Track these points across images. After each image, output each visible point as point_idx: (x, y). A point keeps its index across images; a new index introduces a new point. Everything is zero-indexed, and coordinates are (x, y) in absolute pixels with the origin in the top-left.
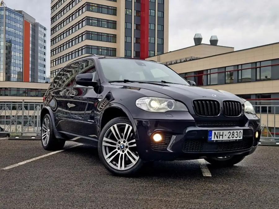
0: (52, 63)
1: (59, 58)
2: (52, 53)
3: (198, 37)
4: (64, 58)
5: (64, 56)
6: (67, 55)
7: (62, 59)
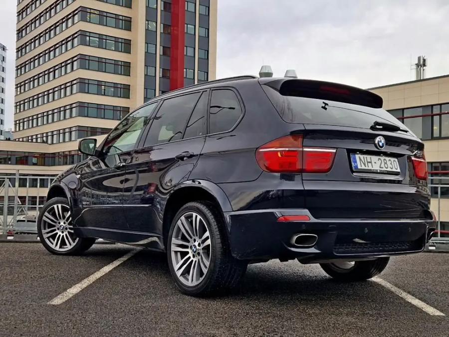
0: (18, 107)
1: (31, 99)
2: (19, 89)
3: (267, 71)
4: (40, 99)
5: (40, 95)
6: (46, 93)
7: (35, 101)
